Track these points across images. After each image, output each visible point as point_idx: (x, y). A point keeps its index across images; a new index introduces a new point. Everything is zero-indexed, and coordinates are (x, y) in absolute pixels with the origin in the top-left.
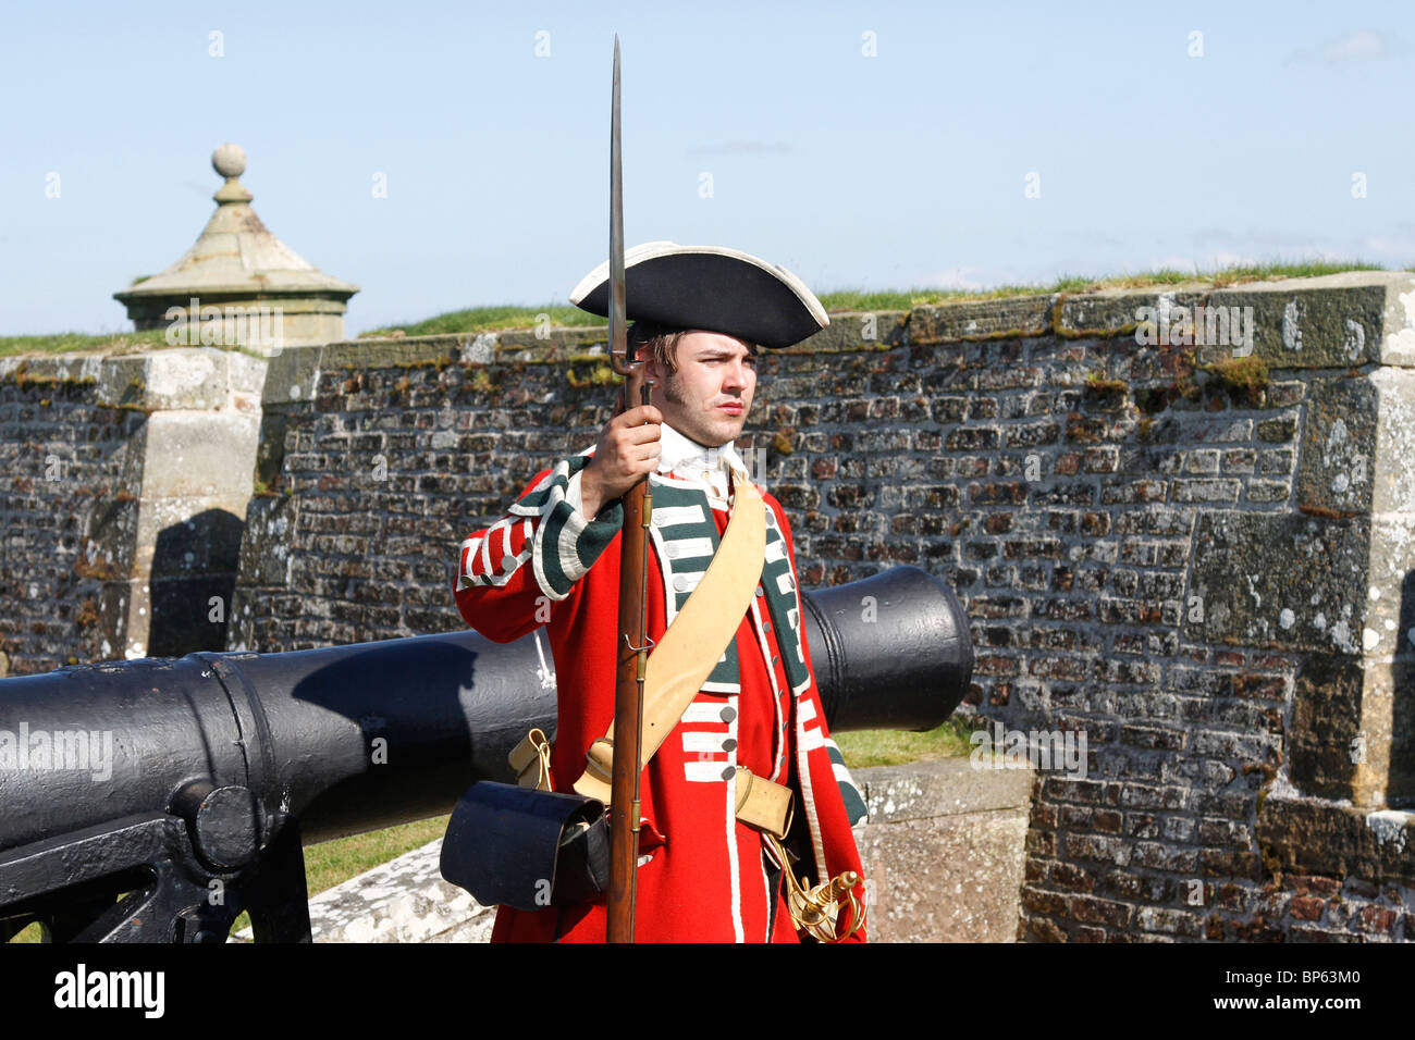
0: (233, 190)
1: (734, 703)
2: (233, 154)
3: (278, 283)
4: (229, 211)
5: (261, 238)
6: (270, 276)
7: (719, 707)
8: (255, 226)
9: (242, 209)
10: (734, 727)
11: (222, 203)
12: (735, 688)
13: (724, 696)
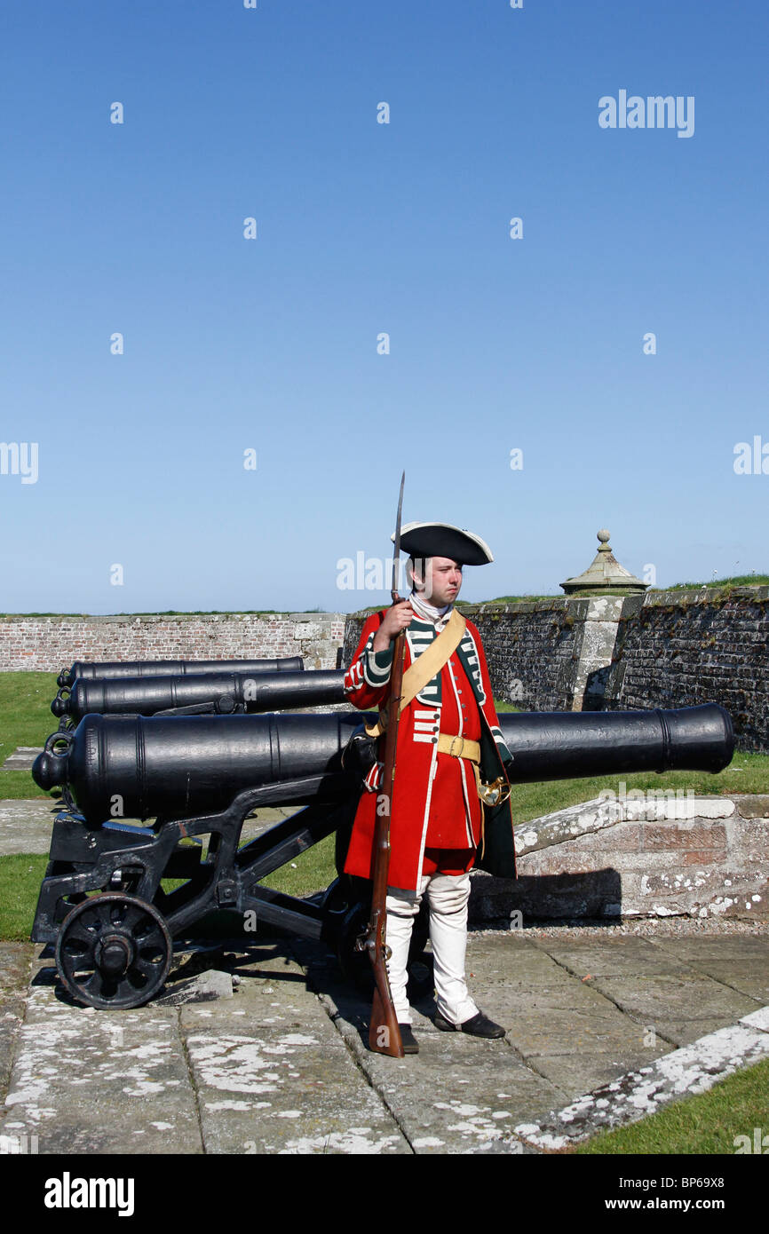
0: (604, 546)
1: (439, 712)
2: (605, 533)
3: (614, 581)
4: (602, 554)
5: (613, 565)
6: (612, 579)
7: (433, 713)
8: (612, 560)
9: (607, 554)
10: (438, 721)
11: (600, 551)
12: (440, 705)
13: (435, 708)
